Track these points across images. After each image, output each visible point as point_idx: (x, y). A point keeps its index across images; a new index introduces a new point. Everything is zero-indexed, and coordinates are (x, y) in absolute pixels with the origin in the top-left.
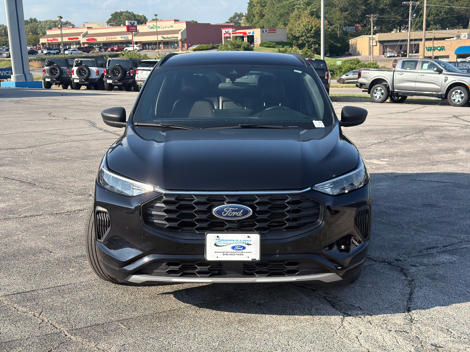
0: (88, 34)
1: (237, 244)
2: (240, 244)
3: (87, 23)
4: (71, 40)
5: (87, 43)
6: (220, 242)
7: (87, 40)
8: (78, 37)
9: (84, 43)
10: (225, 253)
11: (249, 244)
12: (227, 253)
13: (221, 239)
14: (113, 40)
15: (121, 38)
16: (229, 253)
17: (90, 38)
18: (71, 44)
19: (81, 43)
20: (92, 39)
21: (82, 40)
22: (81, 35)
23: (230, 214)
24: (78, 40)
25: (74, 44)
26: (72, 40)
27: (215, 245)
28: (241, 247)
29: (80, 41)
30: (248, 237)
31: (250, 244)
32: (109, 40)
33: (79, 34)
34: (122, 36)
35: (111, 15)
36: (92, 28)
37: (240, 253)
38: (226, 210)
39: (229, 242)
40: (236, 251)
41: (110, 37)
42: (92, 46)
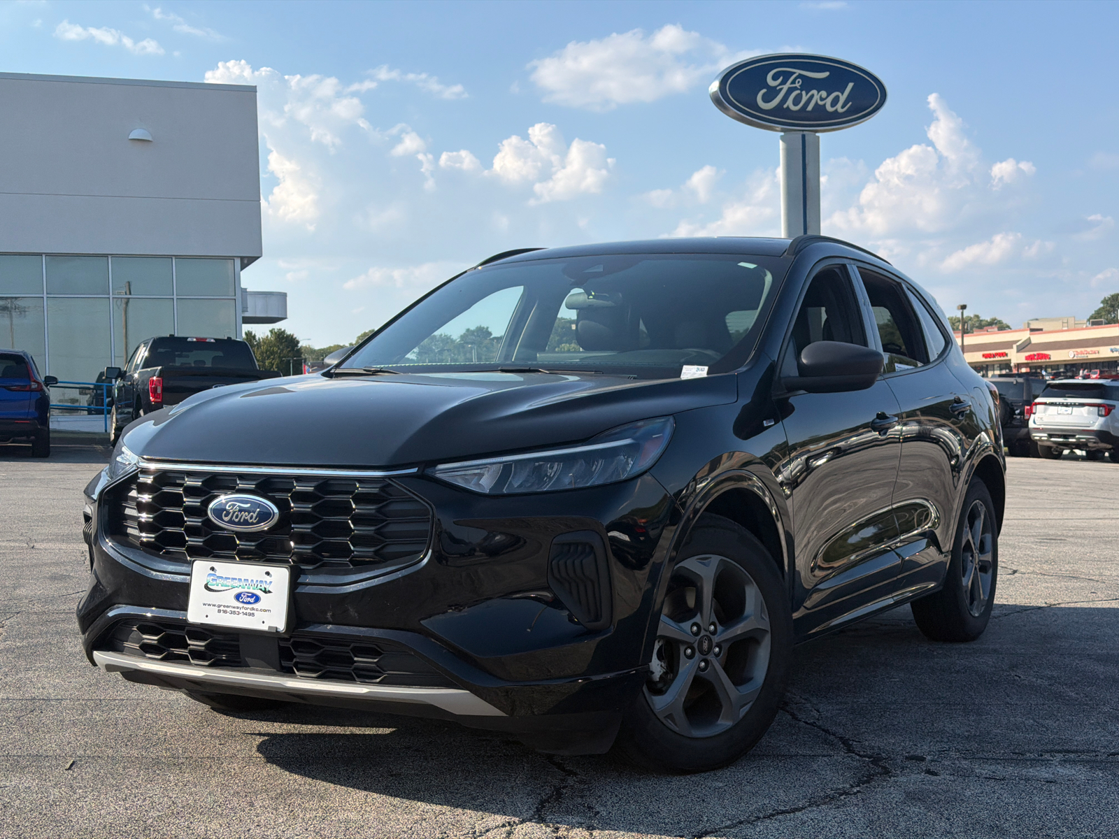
0: (1030, 343)
1: (246, 590)
2: (251, 590)
3: (1037, 319)
4: (988, 359)
5: (1026, 365)
6: (215, 583)
7: (1027, 358)
8: (1006, 351)
9: (1019, 366)
10: (222, 608)
11: (267, 590)
12: (226, 609)
13: (218, 574)
14: (1090, 356)
15: (1112, 351)
16: (228, 610)
17: (1035, 353)
18: (989, 369)
19: (1012, 365)
20: (1038, 354)
21: (1016, 357)
22: (1015, 346)
23: (237, 517)
24: (1005, 358)
25: (996, 366)
26: (992, 359)
27: (207, 587)
28: (251, 597)
29: (1010, 360)
30: (268, 573)
31: (270, 592)
32: (1080, 357)
33: (1009, 345)
34: (1113, 347)
35: (1102, 302)
36: (1041, 330)
37: (248, 611)
38: (229, 507)
39: (230, 583)
40: (241, 605)
41: (1083, 349)
42: (1039, 371)
